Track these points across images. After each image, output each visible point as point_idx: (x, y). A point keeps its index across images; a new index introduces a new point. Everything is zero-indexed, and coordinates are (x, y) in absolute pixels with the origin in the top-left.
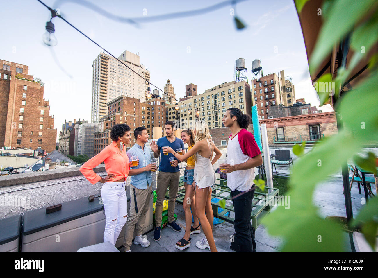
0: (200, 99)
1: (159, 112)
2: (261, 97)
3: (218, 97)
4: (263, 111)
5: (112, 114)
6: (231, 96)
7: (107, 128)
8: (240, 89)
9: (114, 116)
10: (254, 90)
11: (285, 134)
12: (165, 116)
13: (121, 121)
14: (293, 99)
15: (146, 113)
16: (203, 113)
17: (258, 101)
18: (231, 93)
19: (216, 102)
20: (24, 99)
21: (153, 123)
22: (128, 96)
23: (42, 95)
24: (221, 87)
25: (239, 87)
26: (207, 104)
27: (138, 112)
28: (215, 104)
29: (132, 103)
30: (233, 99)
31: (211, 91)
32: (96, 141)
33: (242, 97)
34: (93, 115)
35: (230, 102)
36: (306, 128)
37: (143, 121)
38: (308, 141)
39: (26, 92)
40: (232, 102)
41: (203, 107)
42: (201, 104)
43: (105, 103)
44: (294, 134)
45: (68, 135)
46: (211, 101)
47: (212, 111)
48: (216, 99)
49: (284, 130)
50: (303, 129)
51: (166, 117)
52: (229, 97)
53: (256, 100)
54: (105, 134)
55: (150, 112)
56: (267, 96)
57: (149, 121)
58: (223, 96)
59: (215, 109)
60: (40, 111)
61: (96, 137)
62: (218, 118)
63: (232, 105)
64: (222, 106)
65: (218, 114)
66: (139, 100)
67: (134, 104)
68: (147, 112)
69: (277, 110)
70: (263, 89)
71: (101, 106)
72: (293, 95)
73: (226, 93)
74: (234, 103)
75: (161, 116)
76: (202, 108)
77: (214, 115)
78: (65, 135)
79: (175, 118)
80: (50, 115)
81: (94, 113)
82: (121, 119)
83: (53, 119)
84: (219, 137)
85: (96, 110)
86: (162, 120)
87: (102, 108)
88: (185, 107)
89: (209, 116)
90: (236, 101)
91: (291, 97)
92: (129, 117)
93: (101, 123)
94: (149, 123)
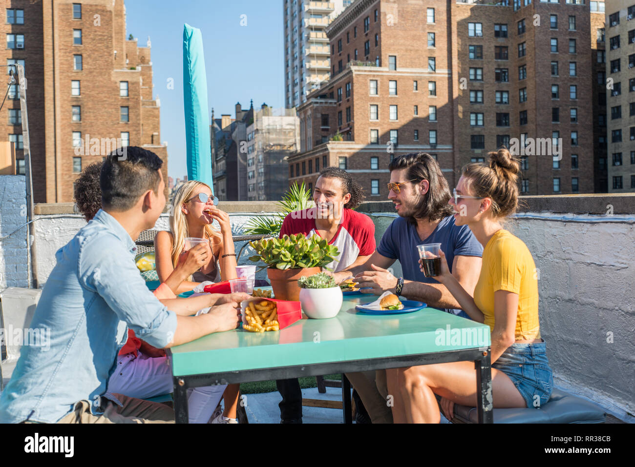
1: (554, 42)
5: (342, 72)
9: (345, 80)
13: (373, 99)
15: (489, 49)
21: (525, 99)
23: (119, 30)
27: (446, 53)
29: (419, 11)
34: (290, 82)
37: (476, 92)
43: (321, 29)
51: (594, 66)
54: (317, 159)
55: (506, 47)
57: (502, 92)
60: (118, 85)
61: (292, 171)
68: (493, 45)
75: (564, 58)
81: (293, 73)
82: (372, 92)
85: (297, 62)
86: (573, 79)
92: (408, 78)
93: (305, 113)
94: (505, 100)
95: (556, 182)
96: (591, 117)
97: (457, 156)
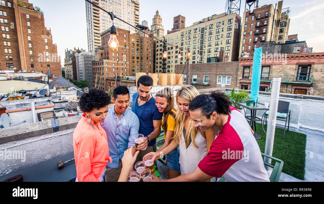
0: (187, 32)
1: (147, 45)
2: (251, 32)
3: (205, 31)
4: (250, 47)
5: (105, 44)
6: (219, 30)
7: (102, 57)
8: (229, 23)
9: (107, 46)
10: (244, 24)
11: (270, 73)
12: (152, 49)
13: (113, 51)
14: (286, 34)
15: (136, 44)
16: (189, 47)
17: (247, 37)
18: (220, 27)
19: (203, 36)
20: (29, 28)
21: (142, 55)
22: (118, 27)
23: (43, 24)
24: (210, 20)
25: (229, 20)
26: (194, 38)
27: (128, 44)
28: (202, 38)
29: (123, 34)
30: (221, 33)
31: (199, 24)
32: (93, 68)
33: (230, 32)
34: (89, 44)
35: (217, 37)
36: (295, 68)
37: (133, 52)
38: (293, 81)
39: (29, 20)
40: (219, 36)
41: (189, 40)
42: (187, 37)
43: (99, 34)
44: (280, 73)
45: (71, 62)
46: (199, 34)
47: (198, 45)
48: (203, 32)
49: (270, 69)
50: (292, 69)
51: (154, 50)
52: (217, 30)
53: (245, 35)
54: (100, 63)
55: (139, 44)
56: (257, 31)
57: (138, 53)
58: (211, 30)
59: (201, 43)
60: (44, 39)
61: (93, 65)
62: (203, 53)
63: (219, 40)
64: (209, 41)
65: (204, 48)
66: (129, 32)
67: (124, 35)
69: (267, 47)
70: (254, 23)
71: (95, 36)
72: (286, 31)
73: (214, 27)
74: (221, 38)
75: (149, 48)
76: (189, 42)
77: (199, 49)
78: (68, 62)
79: (162, 51)
80: (53, 44)
83: (56, 47)
84: (202, 72)
85: (91, 40)
86: (150, 52)
87: (96, 38)
88: (172, 40)
89: (194, 50)
90: (224, 35)
91: (283, 32)
92: (121, 48)
93: (97, 52)
94: (138, 54)
95: (147, 70)
96: (153, 59)
97: (130, 65)
